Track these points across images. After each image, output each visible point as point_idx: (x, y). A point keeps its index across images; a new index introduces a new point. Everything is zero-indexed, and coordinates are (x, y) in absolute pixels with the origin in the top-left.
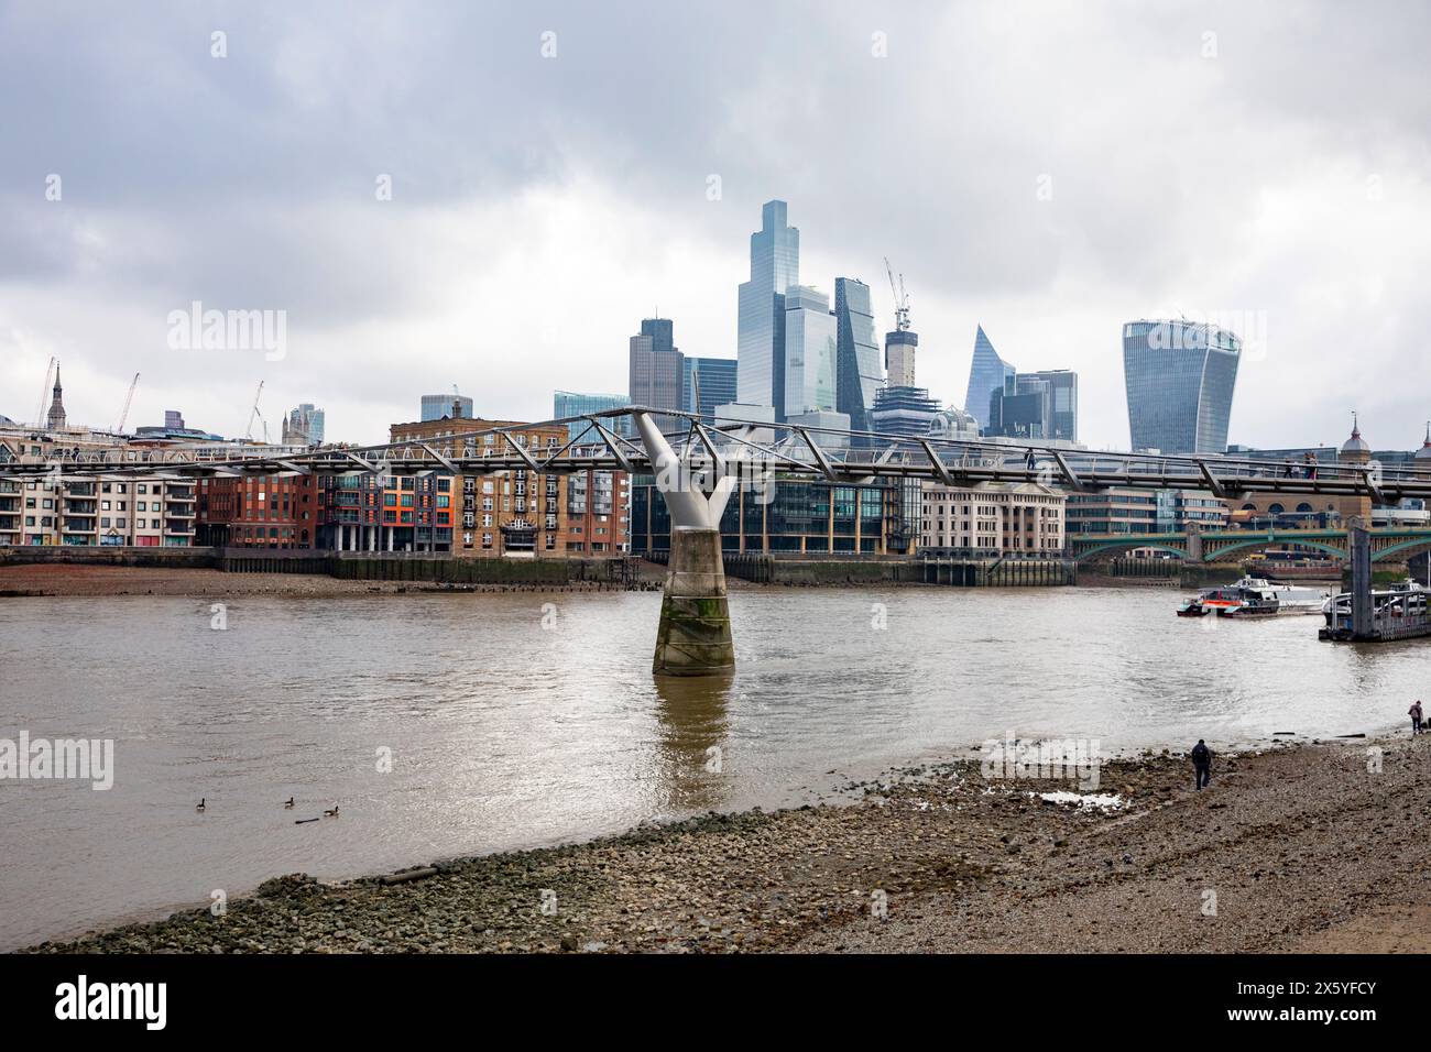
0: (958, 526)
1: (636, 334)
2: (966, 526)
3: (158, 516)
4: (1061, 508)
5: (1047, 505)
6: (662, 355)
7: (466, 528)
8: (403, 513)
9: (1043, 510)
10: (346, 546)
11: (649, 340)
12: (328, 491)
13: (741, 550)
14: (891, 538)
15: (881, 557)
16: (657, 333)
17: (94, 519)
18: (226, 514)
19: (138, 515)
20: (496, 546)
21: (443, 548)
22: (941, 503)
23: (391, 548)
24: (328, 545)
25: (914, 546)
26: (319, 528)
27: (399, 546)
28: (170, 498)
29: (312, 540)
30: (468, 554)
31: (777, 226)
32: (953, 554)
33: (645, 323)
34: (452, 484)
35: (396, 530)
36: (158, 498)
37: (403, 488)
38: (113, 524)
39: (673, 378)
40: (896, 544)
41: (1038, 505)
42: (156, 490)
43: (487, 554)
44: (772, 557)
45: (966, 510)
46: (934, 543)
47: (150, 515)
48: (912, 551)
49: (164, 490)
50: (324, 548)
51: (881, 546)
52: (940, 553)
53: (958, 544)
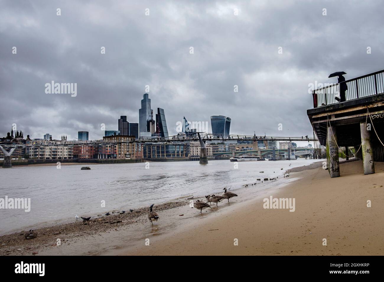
0: (196, 152)
1: (120, 119)
2: (197, 152)
3: (67, 153)
4: (212, 148)
5: (210, 148)
6: (124, 122)
7: (119, 154)
8: (109, 152)
9: (209, 148)
10: (99, 158)
11: (122, 120)
12: (96, 148)
13: (161, 157)
14: (185, 154)
15: (184, 157)
16: (124, 118)
17: (57, 154)
18: (78, 153)
19: (64, 153)
20: (124, 157)
21: (116, 158)
22: (193, 148)
23: (107, 158)
24: (96, 158)
25: (189, 155)
26: (94, 155)
27: (108, 158)
28: (69, 150)
29: (93, 157)
30: (120, 158)
31: (147, 98)
32: (195, 156)
33: (121, 117)
34: (117, 146)
35: (107, 155)
36: (67, 150)
37: (109, 147)
38: (60, 155)
39: (127, 127)
40: (186, 155)
41: (208, 148)
42: (67, 149)
43: (123, 158)
44: (167, 158)
45: (197, 149)
46: (192, 155)
47: (66, 154)
48: (189, 156)
49: (68, 149)
50: (95, 158)
51: (184, 155)
52: (193, 156)
53: (196, 155)
